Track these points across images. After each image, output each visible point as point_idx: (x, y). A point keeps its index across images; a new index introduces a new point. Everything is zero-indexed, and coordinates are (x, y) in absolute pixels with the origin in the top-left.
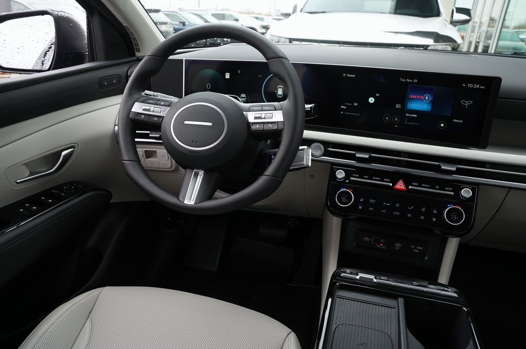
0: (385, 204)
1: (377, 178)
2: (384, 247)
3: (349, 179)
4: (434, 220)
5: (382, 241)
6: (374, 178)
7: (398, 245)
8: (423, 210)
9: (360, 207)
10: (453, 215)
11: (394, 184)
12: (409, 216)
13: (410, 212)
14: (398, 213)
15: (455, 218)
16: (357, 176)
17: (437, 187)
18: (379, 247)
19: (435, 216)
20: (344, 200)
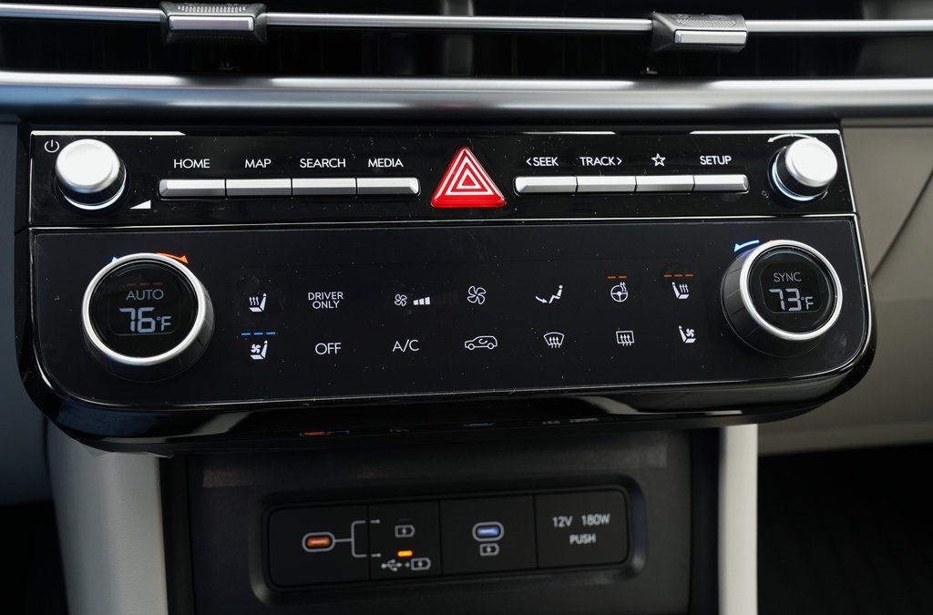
0: (401, 300)
1: (327, 163)
2: (422, 565)
3: (153, 194)
4: (688, 336)
5: (404, 531)
6: (306, 164)
7: (489, 533)
8: (620, 293)
9: (259, 352)
10: (783, 285)
11: (431, 181)
12: (554, 343)
13: (552, 318)
14: (487, 343)
15: (799, 302)
16: (204, 164)
17: (659, 160)
18: (393, 566)
19: (685, 314)
20: (141, 321)
